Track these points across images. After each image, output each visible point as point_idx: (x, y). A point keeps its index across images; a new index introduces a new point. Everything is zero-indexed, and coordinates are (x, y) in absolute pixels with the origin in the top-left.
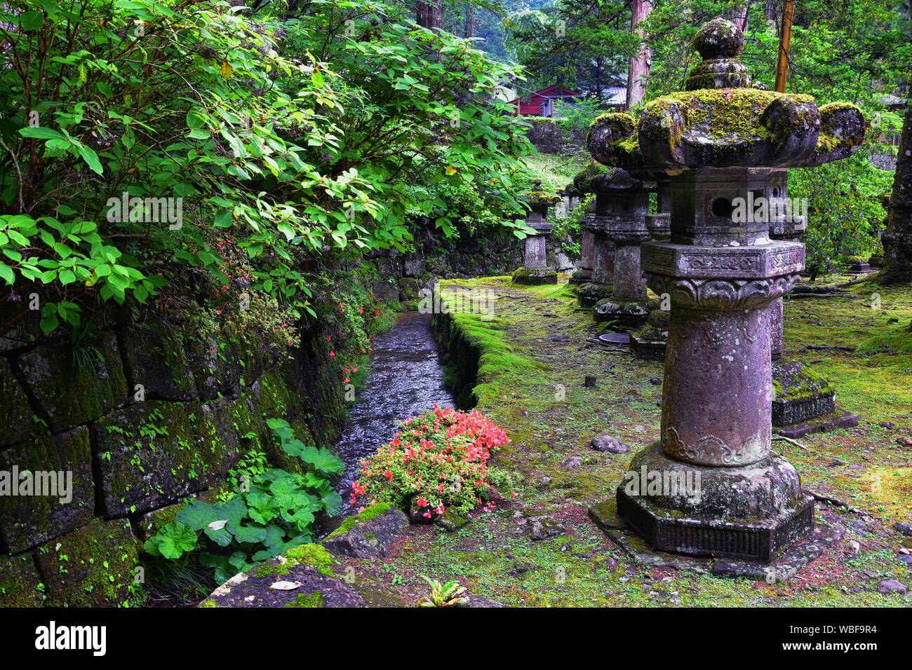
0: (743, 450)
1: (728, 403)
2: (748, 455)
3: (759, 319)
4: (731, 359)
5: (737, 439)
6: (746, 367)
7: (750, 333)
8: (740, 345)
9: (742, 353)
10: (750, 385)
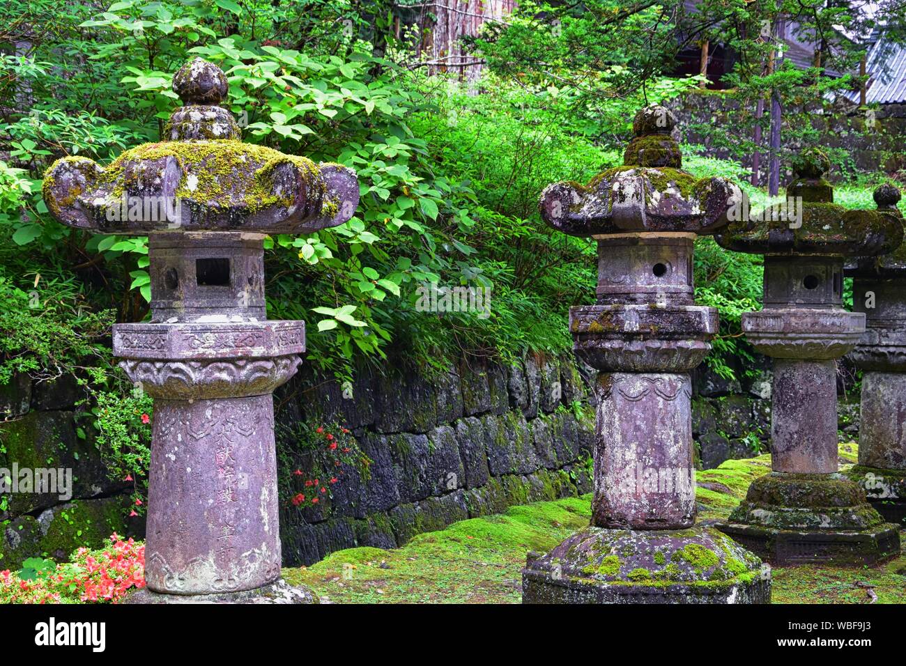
0: (187, 574)
1: (169, 512)
2: (194, 581)
3: (208, 413)
4: (173, 458)
5: (179, 559)
6: (189, 470)
7: (194, 428)
8: (182, 442)
9: (185, 451)
10: (194, 491)
